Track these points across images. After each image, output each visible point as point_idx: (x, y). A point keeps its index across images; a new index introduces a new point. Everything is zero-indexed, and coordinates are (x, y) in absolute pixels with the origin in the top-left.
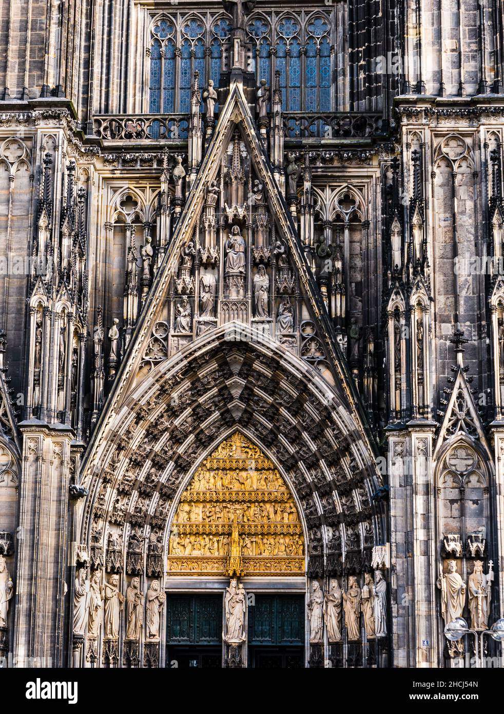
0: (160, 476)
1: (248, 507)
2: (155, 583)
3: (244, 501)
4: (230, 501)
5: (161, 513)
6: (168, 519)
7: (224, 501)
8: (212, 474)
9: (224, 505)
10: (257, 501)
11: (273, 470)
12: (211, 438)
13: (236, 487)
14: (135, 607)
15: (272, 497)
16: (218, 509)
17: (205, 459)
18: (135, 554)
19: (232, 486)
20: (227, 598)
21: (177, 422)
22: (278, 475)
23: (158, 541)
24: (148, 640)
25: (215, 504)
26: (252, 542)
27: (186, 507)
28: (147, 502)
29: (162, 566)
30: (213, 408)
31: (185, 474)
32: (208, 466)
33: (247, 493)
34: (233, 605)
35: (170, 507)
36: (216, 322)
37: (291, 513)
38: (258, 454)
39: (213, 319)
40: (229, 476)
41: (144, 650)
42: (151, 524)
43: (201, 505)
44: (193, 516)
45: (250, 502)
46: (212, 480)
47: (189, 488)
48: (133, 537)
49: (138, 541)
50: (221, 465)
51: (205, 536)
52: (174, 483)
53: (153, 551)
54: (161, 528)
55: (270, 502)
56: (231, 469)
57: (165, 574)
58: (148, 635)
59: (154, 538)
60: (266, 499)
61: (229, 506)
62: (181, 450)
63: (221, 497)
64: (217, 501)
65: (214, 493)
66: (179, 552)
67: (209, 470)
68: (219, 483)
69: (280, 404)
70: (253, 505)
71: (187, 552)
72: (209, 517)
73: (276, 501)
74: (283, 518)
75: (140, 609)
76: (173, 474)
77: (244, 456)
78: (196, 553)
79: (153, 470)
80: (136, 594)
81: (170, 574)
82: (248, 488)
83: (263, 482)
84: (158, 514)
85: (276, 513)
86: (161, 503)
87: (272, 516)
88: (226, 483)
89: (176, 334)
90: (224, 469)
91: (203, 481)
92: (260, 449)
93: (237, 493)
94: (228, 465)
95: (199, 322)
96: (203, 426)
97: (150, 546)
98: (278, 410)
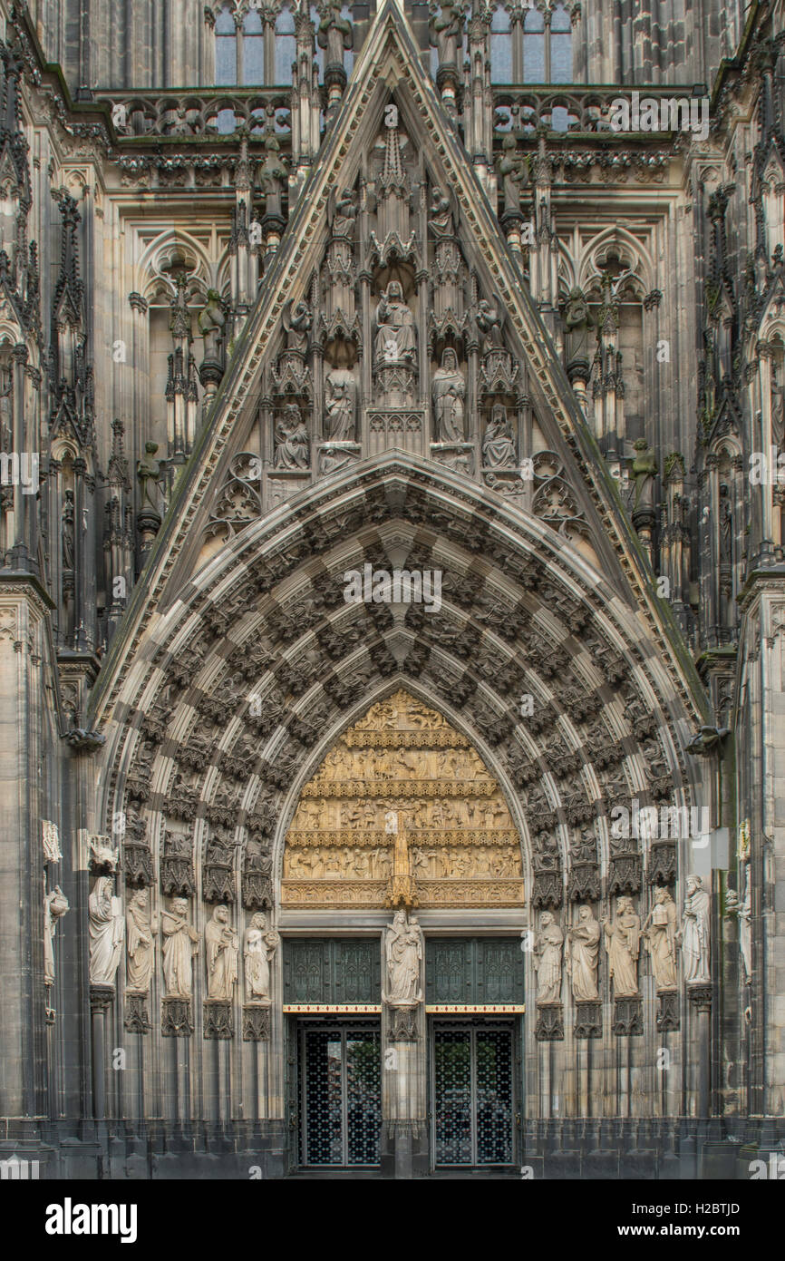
0: (261, 749)
1: (423, 806)
2: (259, 918)
3: (415, 796)
4: (390, 796)
5: (266, 810)
6: (279, 822)
7: (379, 796)
8: (357, 755)
9: (379, 802)
10: (437, 796)
11: (466, 749)
12: (354, 693)
13: (401, 774)
14: (221, 950)
15: (465, 789)
16: (368, 809)
17: (344, 731)
18: (218, 867)
19: (393, 773)
20: (388, 940)
21: (288, 654)
22: (475, 756)
23: (263, 854)
24: (250, 1002)
25: (363, 802)
26: (430, 858)
27: (312, 808)
28: (238, 790)
29: (270, 891)
30: (356, 636)
31: (308, 753)
32: (349, 742)
33: (419, 784)
34: (400, 949)
35: (283, 805)
36: (358, 451)
37: (499, 814)
38: (439, 721)
39: (349, 443)
40: (387, 758)
41: (242, 1017)
42: (247, 826)
43: (339, 805)
44: (324, 820)
45: (425, 796)
46: (357, 766)
47: (316, 777)
48: (215, 842)
49: (223, 848)
50: (373, 740)
51: (346, 850)
52: (287, 763)
53: (254, 867)
54: (267, 834)
55: (460, 797)
56: (390, 747)
57: (278, 906)
58: (249, 994)
59: (254, 849)
60: (454, 793)
61: (387, 804)
62: (298, 708)
63: (373, 790)
64: (366, 797)
65: (361, 785)
66: (300, 873)
67: (350, 750)
68: (370, 769)
69: (484, 622)
70: (430, 804)
71: (315, 875)
72: (353, 821)
73: (472, 796)
74: (484, 822)
75: (231, 955)
76: (286, 748)
77: (413, 726)
78: (332, 875)
79: (247, 737)
80: (223, 930)
81: (285, 906)
82: (421, 775)
83: (447, 766)
84: (260, 811)
85: (471, 815)
86: (264, 795)
87: (465, 818)
88: (382, 767)
89: (278, 470)
90: (377, 748)
91: (340, 767)
92: (443, 714)
93: (403, 783)
94: (384, 740)
95: (324, 451)
96: (337, 669)
97: (247, 860)
98: (479, 634)
